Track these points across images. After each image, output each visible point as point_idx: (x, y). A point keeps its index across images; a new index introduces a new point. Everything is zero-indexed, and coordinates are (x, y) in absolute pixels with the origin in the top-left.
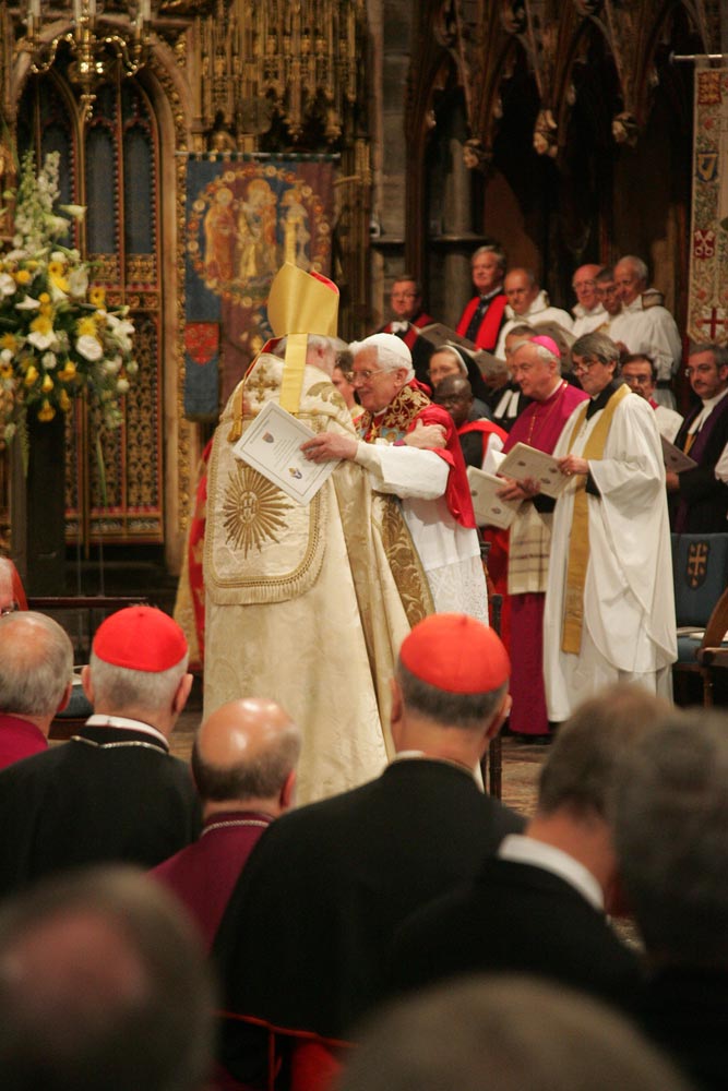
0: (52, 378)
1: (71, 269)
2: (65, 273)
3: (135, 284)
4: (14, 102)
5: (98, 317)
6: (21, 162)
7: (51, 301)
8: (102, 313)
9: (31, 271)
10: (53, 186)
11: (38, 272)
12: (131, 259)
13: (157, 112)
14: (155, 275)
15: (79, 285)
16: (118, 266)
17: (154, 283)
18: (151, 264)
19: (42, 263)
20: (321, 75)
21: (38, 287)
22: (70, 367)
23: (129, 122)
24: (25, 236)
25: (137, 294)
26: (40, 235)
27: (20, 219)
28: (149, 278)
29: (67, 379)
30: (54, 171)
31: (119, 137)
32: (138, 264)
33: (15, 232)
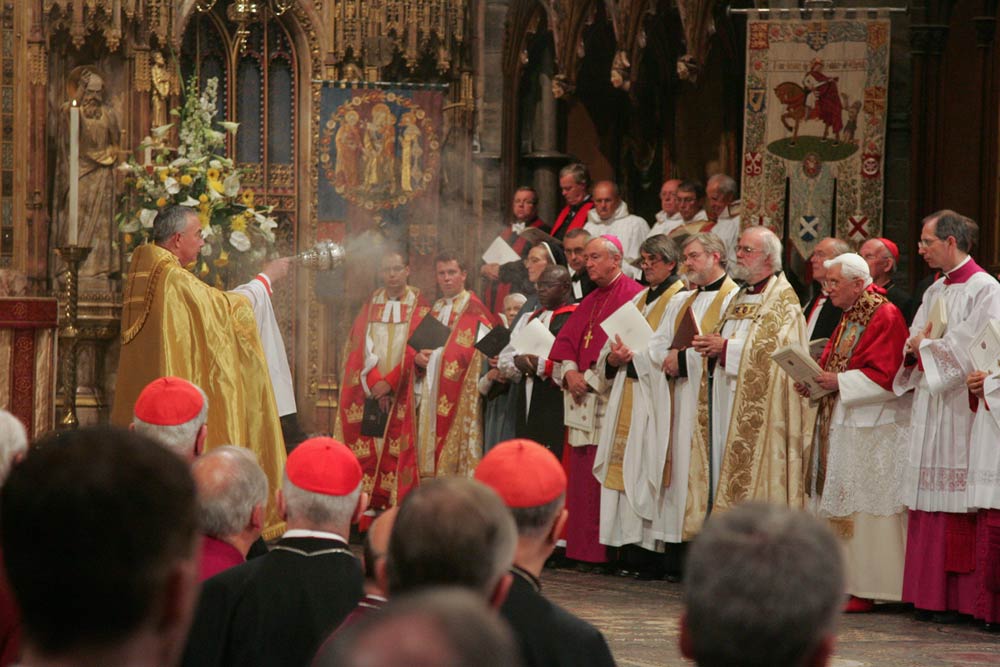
0: (208, 265)
1: (225, 175)
2: (221, 177)
3: (276, 189)
4: (179, 35)
5: (247, 215)
6: (186, 85)
7: (209, 200)
8: (251, 211)
9: (192, 176)
10: (213, 106)
11: (198, 177)
12: (273, 167)
13: (296, 47)
14: (293, 181)
15: (232, 187)
16: (262, 173)
17: (292, 188)
18: (289, 172)
19: (202, 169)
20: (434, 19)
21: (198, 188)
22: (224, 256)
23: (274, 55)
24: (188, 146)
25: (277, 197)
26: (200, 146)
27: (184, 132)
28: (288, 183)
29: (221, 265)
30: (214, 93)
31: (265, 66)
32: (279, 172)
33: (180, 142)
